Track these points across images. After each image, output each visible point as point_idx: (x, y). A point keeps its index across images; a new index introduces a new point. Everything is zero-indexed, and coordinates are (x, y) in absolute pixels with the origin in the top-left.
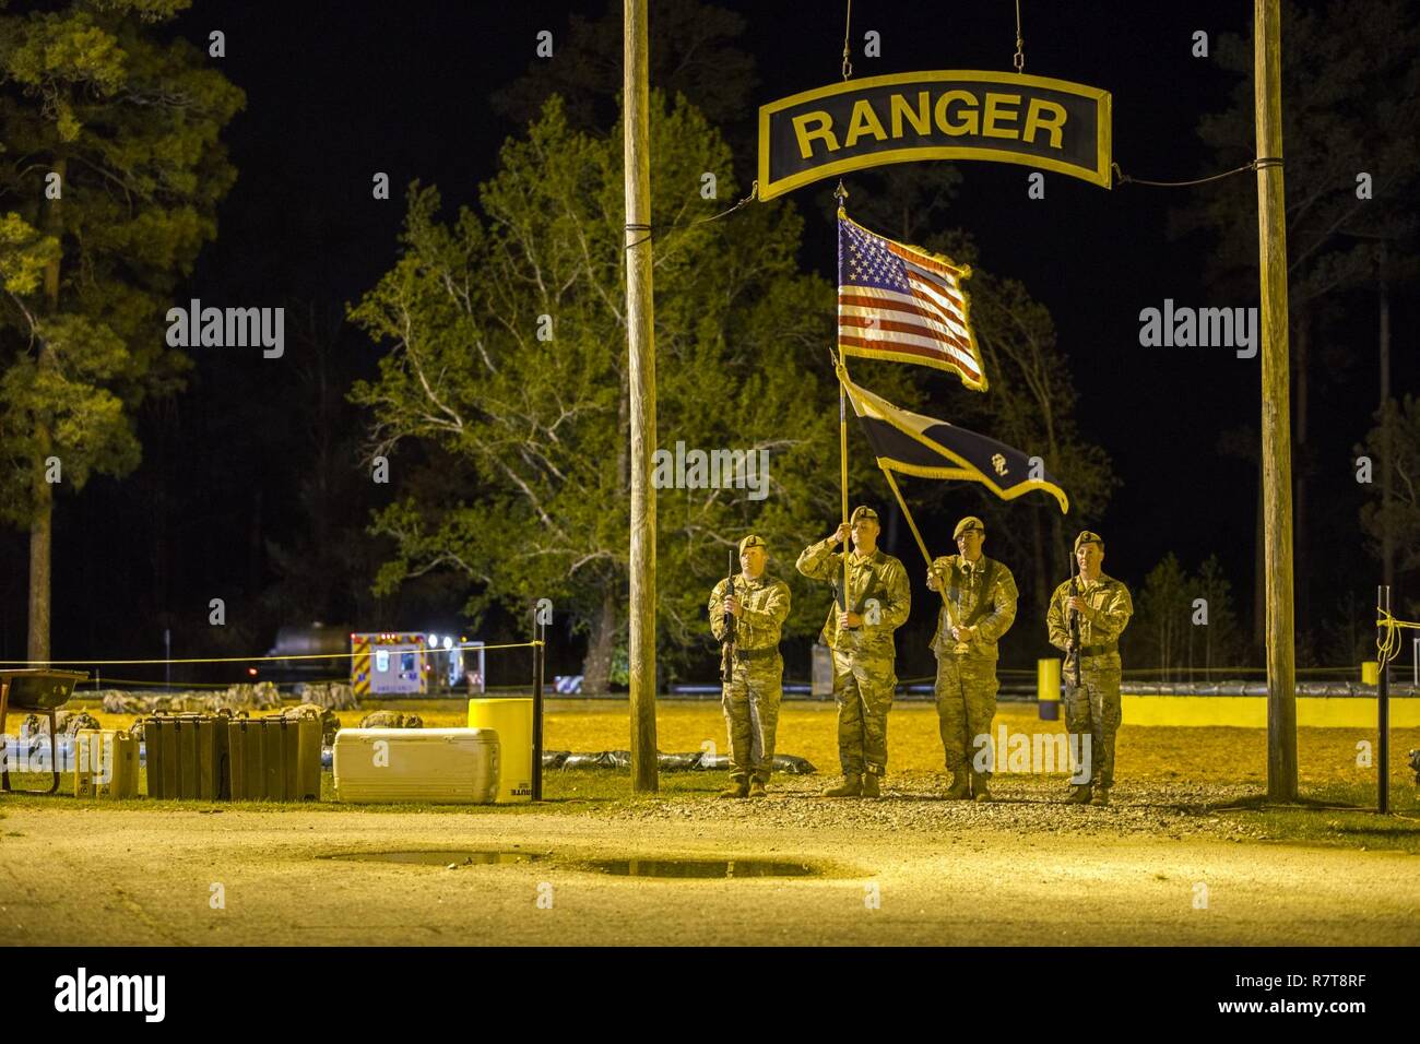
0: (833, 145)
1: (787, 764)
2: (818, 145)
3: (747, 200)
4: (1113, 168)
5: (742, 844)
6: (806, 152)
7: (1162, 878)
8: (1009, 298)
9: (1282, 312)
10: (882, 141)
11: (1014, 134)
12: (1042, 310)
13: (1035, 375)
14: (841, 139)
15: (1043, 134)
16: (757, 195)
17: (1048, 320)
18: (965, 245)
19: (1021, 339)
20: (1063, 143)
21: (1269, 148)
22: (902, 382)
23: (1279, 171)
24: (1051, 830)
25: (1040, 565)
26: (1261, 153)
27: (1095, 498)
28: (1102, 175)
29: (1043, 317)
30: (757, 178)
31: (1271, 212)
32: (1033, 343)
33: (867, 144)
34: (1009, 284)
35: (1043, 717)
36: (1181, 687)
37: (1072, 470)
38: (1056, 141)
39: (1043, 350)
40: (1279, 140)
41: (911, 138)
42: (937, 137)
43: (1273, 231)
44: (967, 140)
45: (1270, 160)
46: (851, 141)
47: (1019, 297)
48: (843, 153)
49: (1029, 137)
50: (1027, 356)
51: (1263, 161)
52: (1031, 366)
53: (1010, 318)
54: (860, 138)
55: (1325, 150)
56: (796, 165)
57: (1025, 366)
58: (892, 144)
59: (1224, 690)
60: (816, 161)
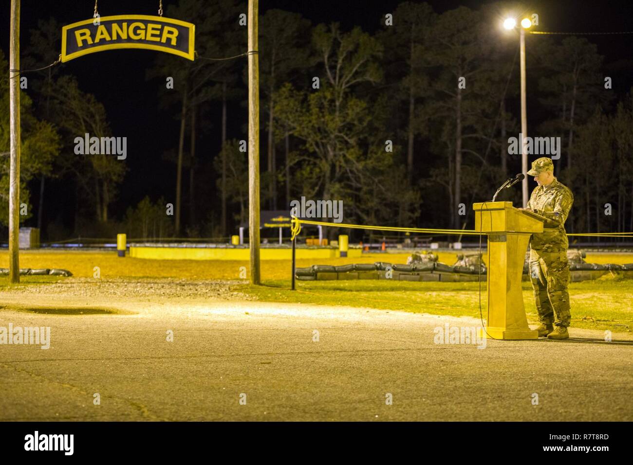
0: (90, 42)
1: (63, 273)
2: (85, 41)
3: (57, 62)
4: (195, 53)
5: (72, 302)
6: (80, 44)
7: (247, 314)
8: (89, 101)
9: (257, 107)
10: (109, 41)
11: (158, 39)
12: (101, 105)
13: (98, 129)
14: (93, 40)
15: (169, 40)
16: (61, 60)
17: (103, 109)
18: (73, 81)
19: (93, 116)
20: (177, 43)
21: (254, 47)
22: (52, 131)
23: (257, 56)
24: (178, 297)
25: (98, 199)
26: (250, 49)
27: (119, 175)
28: (190, 56)
29: (101, 108)
30: (61, 53)
31: (254, 71)
32: (97, 117)
33: (103, 42)
34: (89, 95)
35: (120, 255)
36: (172, 245)
37: (111, 165)
38: (174, 43)
39: (101, 120)
40: (257, 45)
41: (119, 40)
42: (129, 40)
43: (254, 78)
44: (140, 41)
45: (254, 52)
46: (97, 40)
47: (93, 100)
48: (94, 45)
49: (164, 40)
50: (95, 122)
51: (251, 52)
52: (97, 126)
53: (89, 109)
54: (101, 40)
55: (206, 49)
56: (76, 49)
57: (94, 126)
58: (112, 42)
59: (197, 246)
60: (83, 48)
